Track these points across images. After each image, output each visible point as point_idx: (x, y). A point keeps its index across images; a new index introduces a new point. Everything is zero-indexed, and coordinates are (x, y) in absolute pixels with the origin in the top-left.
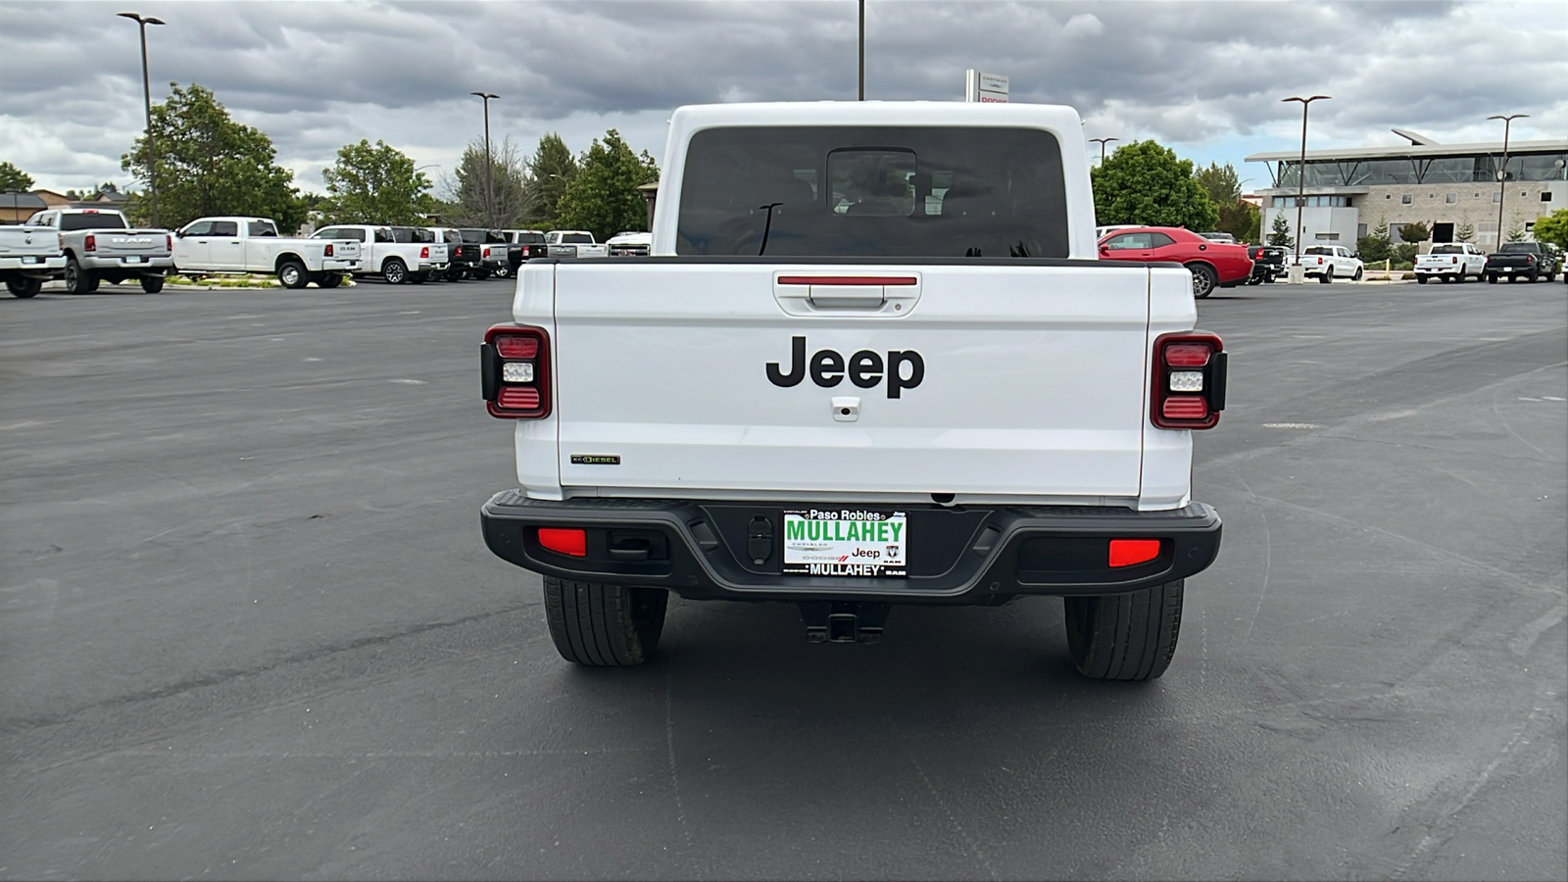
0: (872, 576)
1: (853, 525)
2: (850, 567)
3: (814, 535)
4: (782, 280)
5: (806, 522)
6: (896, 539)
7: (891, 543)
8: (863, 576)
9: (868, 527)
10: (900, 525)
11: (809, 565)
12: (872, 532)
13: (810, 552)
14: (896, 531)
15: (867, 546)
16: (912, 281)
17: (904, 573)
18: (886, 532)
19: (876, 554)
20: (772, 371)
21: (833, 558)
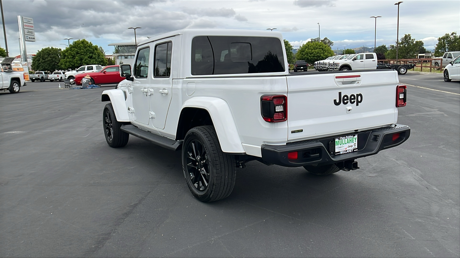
0: (352, 152)
1: (348, 139)
2: (347, 150)
3: (341, 144)
4: (337, 77)
5: (339, 140)
6: (355, 142)
7: (355, 143)
8: (350, 152)
9: (350, 140)
10: (356, 138)
11: (340, 152)
12: (351, 141)
13: (340, 148)
14: (355, 139)
15: (350, 144)
16: (359, 76)
17: (357, 150)
18: (354, 140)
19: (352, 146)
20: (335, 101)
21: (344, 149)
